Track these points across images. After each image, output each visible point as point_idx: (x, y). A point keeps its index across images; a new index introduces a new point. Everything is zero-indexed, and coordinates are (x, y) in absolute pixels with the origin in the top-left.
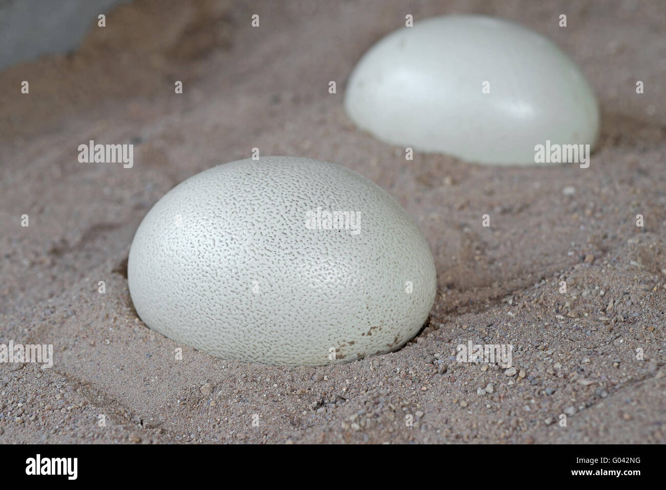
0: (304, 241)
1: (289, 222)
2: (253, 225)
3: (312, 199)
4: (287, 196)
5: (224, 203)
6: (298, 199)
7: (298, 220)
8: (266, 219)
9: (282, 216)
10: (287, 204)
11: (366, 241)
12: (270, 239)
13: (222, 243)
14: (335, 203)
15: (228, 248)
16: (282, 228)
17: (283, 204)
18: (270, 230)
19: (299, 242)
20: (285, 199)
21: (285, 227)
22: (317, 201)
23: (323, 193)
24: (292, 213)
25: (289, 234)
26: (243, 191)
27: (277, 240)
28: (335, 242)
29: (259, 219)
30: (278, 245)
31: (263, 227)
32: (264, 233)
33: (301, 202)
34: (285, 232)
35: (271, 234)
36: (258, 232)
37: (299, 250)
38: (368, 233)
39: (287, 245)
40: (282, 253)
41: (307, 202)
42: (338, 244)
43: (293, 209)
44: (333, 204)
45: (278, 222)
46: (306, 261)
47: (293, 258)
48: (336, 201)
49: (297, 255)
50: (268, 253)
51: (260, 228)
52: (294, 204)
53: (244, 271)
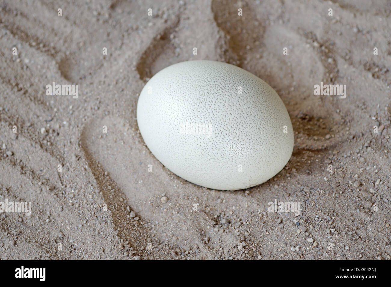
0: (222, 154)
1: (215, 143)
2: (198, 140)
3: (230, 131)
4: (218, 127)
5: (185, 120)
6: (223, 130)
7: (220, 143)
8: (204, 138)
9: (213, 139)
10: (217, 132)
11: (254, 155)
12: (205, 150)
13: (181, 142)
14: (242, 133)
15: (183, 146)
16: (212, 145)
17: (214, 131)
18: (205, 145)
19: (219, 154)
20: (216, 129)
21: (213, 145)
22: (232, 132)
23: (237, 127)
24: (218, 138)
25: (214, 149)
26: (196, 116)
27: (208, 151)
28: (238, 156)
29: (201, 137)
30: (208, 154)
31: (202, 143)
32: (202, 146)
33: (224, 133)
34: (213, 148)
35: (205, 147)
36: (199, 144)
37: (218, 158)
38: (256, 151)
39: (212, 155)
40: (209, 157)
41: (227, 132)
42: (239, 157)
43: (219, 136)
44: (241, 134)
45: (210, 142)
46: (221, 163)
47: (214, 161)
48: (243, 132)
49: (216, 160)
50: (203, 156)
51: (200, 143)
52: (220, 133)
53: (189, 159)
